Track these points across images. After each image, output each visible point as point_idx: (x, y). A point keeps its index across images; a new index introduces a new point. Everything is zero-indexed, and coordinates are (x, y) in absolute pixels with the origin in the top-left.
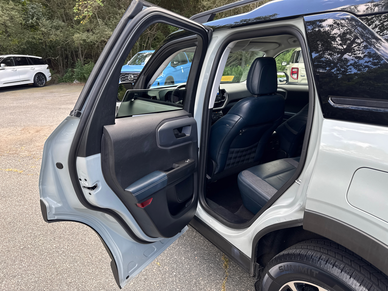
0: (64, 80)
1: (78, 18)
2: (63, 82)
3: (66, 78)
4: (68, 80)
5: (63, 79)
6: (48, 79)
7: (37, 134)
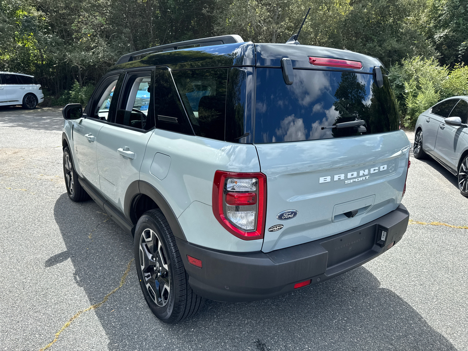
0: (59, 102)
1: (77, 36)
2: (58, 105)
3: (61, 101)
4: (63, 104)
5: (57, 102)
6: (40, 101)
7: (13, 155)
